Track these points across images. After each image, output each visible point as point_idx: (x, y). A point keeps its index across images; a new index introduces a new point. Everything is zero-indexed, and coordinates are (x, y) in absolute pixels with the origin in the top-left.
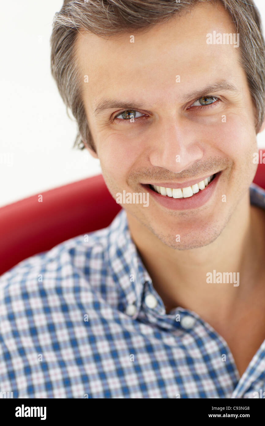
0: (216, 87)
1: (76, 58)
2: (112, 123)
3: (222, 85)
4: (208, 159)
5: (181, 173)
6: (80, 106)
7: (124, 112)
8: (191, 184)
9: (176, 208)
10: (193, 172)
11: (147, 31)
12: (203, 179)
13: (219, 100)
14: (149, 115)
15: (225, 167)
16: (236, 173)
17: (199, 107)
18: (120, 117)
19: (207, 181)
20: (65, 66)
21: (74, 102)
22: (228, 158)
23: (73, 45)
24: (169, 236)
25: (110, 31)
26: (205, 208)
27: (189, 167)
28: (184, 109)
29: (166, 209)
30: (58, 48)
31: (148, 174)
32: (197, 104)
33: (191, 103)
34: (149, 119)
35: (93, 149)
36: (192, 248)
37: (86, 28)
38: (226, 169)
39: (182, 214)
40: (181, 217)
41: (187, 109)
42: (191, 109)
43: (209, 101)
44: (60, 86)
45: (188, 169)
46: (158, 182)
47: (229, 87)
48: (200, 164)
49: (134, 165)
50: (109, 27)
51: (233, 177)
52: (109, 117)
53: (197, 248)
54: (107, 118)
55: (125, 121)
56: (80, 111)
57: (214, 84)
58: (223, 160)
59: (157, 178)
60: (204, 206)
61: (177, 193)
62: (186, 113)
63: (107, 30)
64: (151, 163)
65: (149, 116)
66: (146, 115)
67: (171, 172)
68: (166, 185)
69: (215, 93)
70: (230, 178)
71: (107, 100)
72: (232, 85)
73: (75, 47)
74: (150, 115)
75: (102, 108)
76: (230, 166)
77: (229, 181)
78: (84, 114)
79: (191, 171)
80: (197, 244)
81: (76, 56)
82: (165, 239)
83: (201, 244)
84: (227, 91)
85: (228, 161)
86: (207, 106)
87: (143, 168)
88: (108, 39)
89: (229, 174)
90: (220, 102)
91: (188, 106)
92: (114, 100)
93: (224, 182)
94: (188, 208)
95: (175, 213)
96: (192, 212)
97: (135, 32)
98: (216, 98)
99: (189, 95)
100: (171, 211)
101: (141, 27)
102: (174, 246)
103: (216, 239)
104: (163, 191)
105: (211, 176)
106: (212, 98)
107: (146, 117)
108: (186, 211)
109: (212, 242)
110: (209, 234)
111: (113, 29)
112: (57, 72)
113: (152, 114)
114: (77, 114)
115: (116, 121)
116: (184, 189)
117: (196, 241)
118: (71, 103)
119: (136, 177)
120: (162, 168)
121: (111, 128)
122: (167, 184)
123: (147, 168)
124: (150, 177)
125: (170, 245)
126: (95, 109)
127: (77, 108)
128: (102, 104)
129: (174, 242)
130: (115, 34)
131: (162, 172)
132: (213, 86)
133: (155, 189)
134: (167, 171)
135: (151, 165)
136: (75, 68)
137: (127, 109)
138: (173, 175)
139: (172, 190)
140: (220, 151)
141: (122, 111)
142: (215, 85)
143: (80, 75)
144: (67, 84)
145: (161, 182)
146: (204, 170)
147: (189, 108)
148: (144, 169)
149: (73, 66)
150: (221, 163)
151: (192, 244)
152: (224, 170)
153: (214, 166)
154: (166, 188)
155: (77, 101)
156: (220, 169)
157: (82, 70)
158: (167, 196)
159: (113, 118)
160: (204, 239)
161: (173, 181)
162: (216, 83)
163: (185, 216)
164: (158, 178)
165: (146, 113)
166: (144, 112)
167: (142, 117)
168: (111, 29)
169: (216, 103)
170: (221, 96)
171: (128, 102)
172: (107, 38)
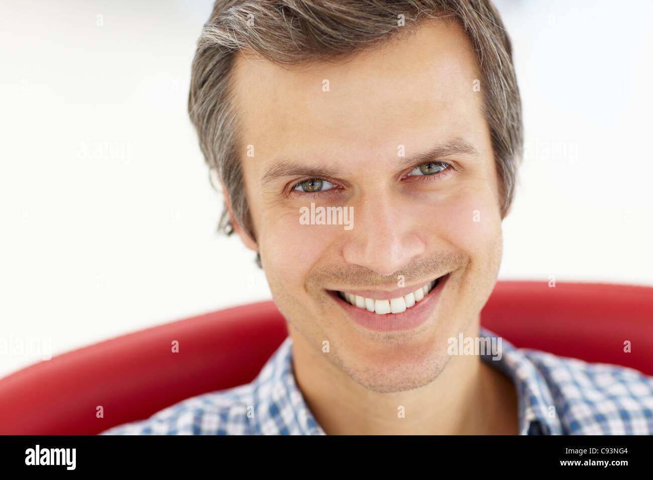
0: (448, 148)
1: (233, 95)
2: (287, 197)
3: (458, 146)
4: (431, 255)
5: (391, 276)
6: (235, 168)
7: (306, 181)
8: (404, 292)
9: (379, 328)
10: (409, 274)
11: (349, 60)
12: (422, 285)
13: (449, 167)
14: (343, 186)
15: (456, 267)
16: (472, 276)
17: (420, 177)
18: (300, 188)
19: (426, 288)
20: (215, 106)
21: (227, 162)
22: (462, 254)
23: (229, 75)
24: (367, 370)
25: (294, 57)
26: (424, 330)
27: (403, 267)
28: (397, 179)
29: (365, 329)
30: (204, 78)
31: (340, 275)
32: (417, 172)
33: (408, 171)
34: (344, 193)
35: (253, 235)
36: (400, 391)
37: (255, 51)
38: (458, 269)
39: (389, 337)
40: (386, 342)
41: (402, 180)
42: (408, 180)
43: (435, 168)
44: (203, 137)
45: (402, 269)
46: (355, 288)
47: (467, 149)
48: (419, 262)
49: (319, 260)
50: (292, 51)
51: (467, 282)
52: (282, 188)
53: (409, 390)
54: (279, 190)
55: (308, 194)
56: (235, 177)
57: (446, 144)
58: (454, 257)
59: (353, 282)
60: (422, 326)
61: (381, 307)
62: (401, 186)
63: (289, 55)
64: (345, 260)
65: (343, 189)
66: (339, 186)
67: (377, 274)
68: (367, 294)
69: (446, 157)
70: (462, 283)
71: (285, 163)
72: (472, 146)
73: (232, 78)
74: (345, 187)
75: (275, 174)
76: (464, 265)
77: (460, 287)
78: (242, 181)
79: (406, 273)
80: (409, 385)
81: (234, 92)
82: (360, 375)
83: (414, 383)
84: (465, 154)
85: (462, 258)
86: (432, 177)
87: (332, 266)
88: (288, 70)
89: (462, 277)
90: (452, 171)
91: (403, 174)
92: (295, 164)
93: (453, 289)
94: (398, 329)
95: (378, 336)
96: (404, 336)
97: (331, 60)
98: (446, 164)
99: (409, 160)
100: (372, 332)
101: (340, 53)
102: (374, 387)
103: (437, 376)
104: (359, 301)
105: (432, 282)
106: (439, 164)
107: (339, 189)
108: (395, 333)
109: (431, 381)
110: (428, 369)
111: (298, 54)
112: (201, 115)
113: (349, 185)
114: (230, 181)
115: (293, 194)
116: (393, 301)
117: (408, 379)
118: (220, 163)
119: (319, 280)
120: (361, 267)
121: (284, 205)
122: (369, 291)
123: (339, 267)
124: (343, 280)
125: (367, 384)
126: (263, 175)
127: (230, 171)
128: (275, 168)
129: (374, 379)
130: (301, 62)
131: (363, 274)
132: (444, 148)
133: (347, 299)
134: (371, 272)
135: (345, 262)
136: (230, 110)
137: (312, 177)
138: (379, 278)
139: (375, 302)
140: (450, 243)
141: (303, 179)
142: (447, 146)
143: (239, 120)
144: (218, 134)
145: (360, 288)
146: (424, 272)
147: (404, 177)
148: (334, 267)
149: (227, 107)
150: (452, 261)
151: (402, 383)
152: (455, 271)
153: (441, 266)
154: (365, 298)
155: (232, 161)
156: (449, 270)
157: (244, 113)
158: (366, 309)
159: (289, 190)
160: (420, 376)
161: (378, 288)
162: (449, 142)
163: (392, 340)
164: (356, 283)
165: (339, 183)
166: (336, 182)
167: (333, 189)
168: (295, 54)
169: (445, 172)
170: (454, 161)
171: (316, 167)
172: (287, 68)
